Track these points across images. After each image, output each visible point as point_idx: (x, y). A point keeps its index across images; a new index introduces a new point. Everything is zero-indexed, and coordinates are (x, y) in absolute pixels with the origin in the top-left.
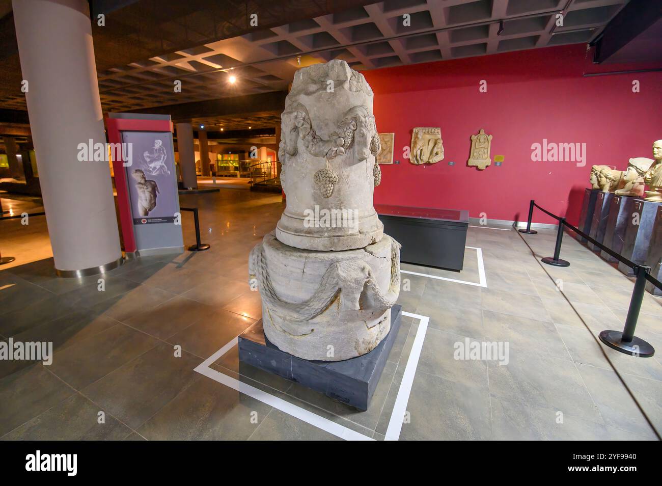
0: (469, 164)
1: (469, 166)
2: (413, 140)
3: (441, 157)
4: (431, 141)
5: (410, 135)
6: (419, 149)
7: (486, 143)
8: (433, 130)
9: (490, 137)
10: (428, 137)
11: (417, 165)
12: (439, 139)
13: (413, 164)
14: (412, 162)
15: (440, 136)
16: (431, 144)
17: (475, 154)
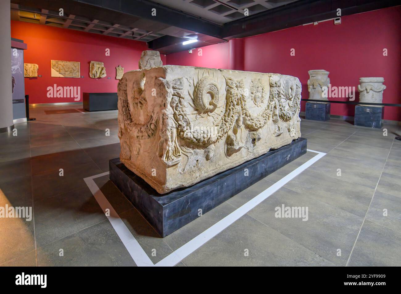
0: (117, 79)
1: (117, 80)
2: (90, 67)
3: (105, 75)
4: (100, 68)
5: (88, 64)
6: (95, 71)
7: (122, 70)
8: (101, 63)
9: (123, 69)
10: (98, 66)
11: (94, 78)
12: (103, 67)
13: (91, 78)
14: (91, 77)
15: (103, 66)
16: (100, 70)
17: (119, 75)
